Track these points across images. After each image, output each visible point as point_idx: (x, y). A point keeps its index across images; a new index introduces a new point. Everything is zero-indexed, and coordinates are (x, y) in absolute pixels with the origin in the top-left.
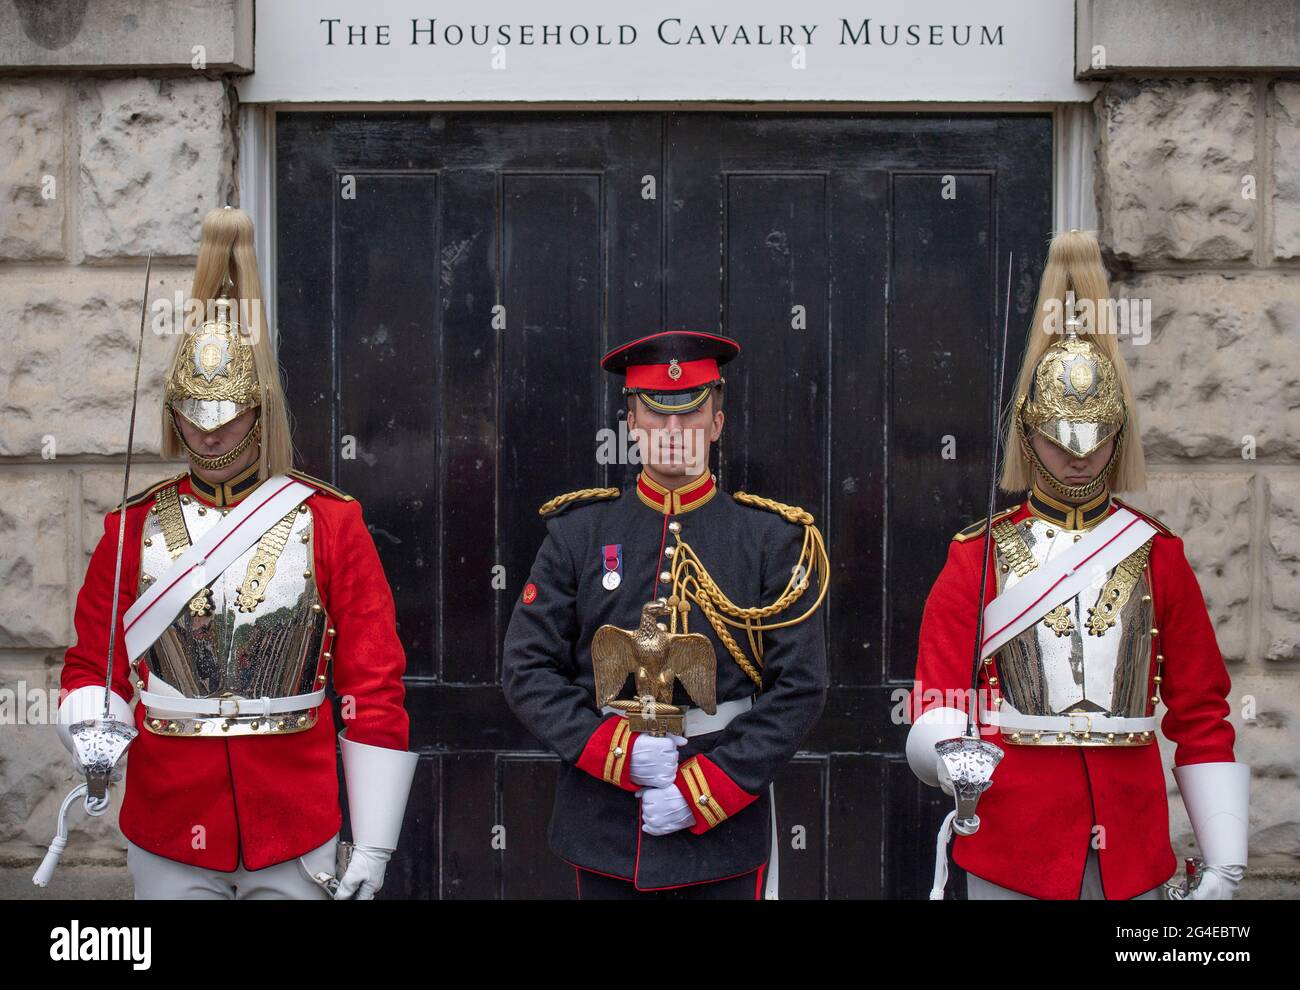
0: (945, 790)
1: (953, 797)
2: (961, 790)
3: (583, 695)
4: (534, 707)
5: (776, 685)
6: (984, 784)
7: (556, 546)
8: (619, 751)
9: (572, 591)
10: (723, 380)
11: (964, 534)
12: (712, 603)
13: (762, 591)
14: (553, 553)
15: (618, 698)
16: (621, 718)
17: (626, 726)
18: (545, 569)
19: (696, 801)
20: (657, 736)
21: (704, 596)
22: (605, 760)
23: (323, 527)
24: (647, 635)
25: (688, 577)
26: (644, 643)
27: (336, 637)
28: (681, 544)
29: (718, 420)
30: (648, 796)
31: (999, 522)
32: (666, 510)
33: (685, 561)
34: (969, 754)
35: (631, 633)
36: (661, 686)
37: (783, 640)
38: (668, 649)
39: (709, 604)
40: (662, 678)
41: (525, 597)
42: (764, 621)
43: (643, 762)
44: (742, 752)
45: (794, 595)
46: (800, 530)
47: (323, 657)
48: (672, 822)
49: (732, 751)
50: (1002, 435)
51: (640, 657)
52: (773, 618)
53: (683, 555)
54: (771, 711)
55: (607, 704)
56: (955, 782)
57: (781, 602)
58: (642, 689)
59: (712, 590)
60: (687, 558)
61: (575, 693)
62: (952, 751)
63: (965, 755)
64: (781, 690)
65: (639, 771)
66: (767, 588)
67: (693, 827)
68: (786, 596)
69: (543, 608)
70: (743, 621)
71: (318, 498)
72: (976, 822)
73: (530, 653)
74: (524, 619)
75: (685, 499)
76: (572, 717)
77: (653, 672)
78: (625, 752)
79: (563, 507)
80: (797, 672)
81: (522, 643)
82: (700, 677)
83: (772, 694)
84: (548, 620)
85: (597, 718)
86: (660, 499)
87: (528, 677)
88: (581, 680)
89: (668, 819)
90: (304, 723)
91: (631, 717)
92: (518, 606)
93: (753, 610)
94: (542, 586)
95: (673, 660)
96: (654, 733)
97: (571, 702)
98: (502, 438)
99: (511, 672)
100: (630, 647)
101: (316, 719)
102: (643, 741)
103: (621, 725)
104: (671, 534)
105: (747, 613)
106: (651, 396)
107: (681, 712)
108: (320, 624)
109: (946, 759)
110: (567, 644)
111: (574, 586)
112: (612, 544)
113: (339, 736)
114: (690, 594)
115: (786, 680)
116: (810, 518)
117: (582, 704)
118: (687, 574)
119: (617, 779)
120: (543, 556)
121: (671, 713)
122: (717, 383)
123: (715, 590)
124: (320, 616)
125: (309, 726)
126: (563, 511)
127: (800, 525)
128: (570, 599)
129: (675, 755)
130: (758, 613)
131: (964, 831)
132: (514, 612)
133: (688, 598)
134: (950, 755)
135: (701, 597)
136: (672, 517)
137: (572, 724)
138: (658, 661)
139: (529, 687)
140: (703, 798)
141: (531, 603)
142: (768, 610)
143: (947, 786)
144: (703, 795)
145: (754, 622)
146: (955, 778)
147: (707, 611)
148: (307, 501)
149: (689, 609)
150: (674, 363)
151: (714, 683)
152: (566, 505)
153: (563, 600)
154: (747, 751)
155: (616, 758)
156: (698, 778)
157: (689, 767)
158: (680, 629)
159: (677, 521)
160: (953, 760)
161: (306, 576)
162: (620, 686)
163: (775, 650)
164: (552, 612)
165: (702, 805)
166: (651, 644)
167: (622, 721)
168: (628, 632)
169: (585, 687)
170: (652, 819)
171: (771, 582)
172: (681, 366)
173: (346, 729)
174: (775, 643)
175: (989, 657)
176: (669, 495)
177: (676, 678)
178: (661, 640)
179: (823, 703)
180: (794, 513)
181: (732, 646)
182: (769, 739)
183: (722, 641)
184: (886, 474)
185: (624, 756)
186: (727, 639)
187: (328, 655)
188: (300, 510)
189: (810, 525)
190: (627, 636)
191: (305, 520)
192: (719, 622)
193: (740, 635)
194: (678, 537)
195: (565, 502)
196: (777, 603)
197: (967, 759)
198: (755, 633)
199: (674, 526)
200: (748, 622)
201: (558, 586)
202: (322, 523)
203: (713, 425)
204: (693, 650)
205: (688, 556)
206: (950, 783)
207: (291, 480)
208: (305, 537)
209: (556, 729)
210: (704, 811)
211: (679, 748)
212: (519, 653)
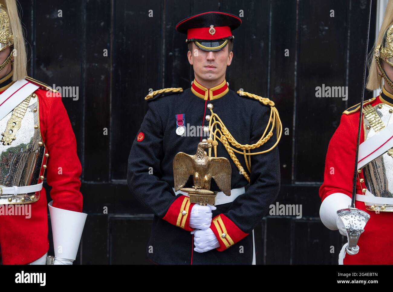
0: (341, 233)
1: (347, 237)
2: (351, 234)
3: (166, 185)
4: (144, 190)
5: (257, 181)
6: (361, 231)
7: (154, 114)
8: (184, 212)
9: (161, 136)
10: (233, 37)
11: (349, 110)
12: (228, 142)
13: (251, 137)
14: (152, 118)
15: (184, 187)
16: (185, 196)
17: (188, 200)
18: (148, 126)
19: (220, 236)
20: (203, 205)
21: (225, 138)
22: (177, 216)
23: (43, 105)
24: (200, 157)
25: (217, 130)
26: (198, 161)
27: (49, 157)
28: (213, 114)
29: (230, 56)
30: (197, 234)
31: (365, 106)
32: (206, 98)
33: (215, 122)
34: (354, 216)
35: (192, 156)
36: (206, 182)
37: (261, 160)
38: (209, 164)
39: (227, 142)
40: (206, 178)
41: (138, 139)
42: (252, 151)
43: (196, 217)
44: (243, 213)
45: (266, 139)
46: (268, 109)
47: (43, 167)
48: (209, 246)
49: (237, 213)
50: (368, 63)
51: (196, 168)
52: (256, 150)
53: (214, 119)
54: (255, 193)
55: (179, 190)
56: (347, 229)
57: (260, 142)
58: (196, 183)
59: (228, 136)
60: (216, 121)
61: (162, 184)
62: (345, 215)
63: (352, 217)
64: (260, 184)
65: (194, 222)
66: (253, 136)
67: (218, 248)
68: (262, 139)
69: (147, 144)
70: (242, 151)
71: (41, 91)
72: (357, 249)
73: (142, 165)
74: (137, 149)
75: (215, 93)
76: (161, 196)
77: (202, 175)
78: (187, 213)
79: (156, 97)
80: (267, 175)
81: (137, 160)
82: (223, 178)
83: (256, 185)
84: (150, 149)
85: (174, 197)
86: (203, 93)
87: (140, 176)
88: (166, 178)
89: (207, 244)
90: (33, 199)
91: (191, 196)
92: (135, 142)
93: (247, 146)
94: (147, 133)
95: (211, 169)
96: (201, 204)
97: (161, 189)
98: (114, 65)
99: (131, 174)
100: (191, 163)
101: (39, 197)
102: (196, 207)
103: (185, 200)
104: (209, 110)
105: (244, 147)
106: (200, 42)
107: (215, 194)
108: (41, 151)
109: (343, 218)
110: (159, 161)
111: (162, 133)
112: (180, 114)
113: (49, 205)
114: (218, 138)
115: (263, 179)
116: (273, 104)
117: (166, 190)
118: (216, 128)
119: (183, 225)
120: (147, 119)
121: (209, 195)
122: (231, 38)
123: (230, 136)
124: (42, 147)
125: (36, 200)
126: (156, 98)
127: (268, 106)
128: (160, 140)
129: (211, 214)
130: (249, 147)
131: (351, 253)
132: (133, 145)
133: (217, 139)
134: (345, 217)
135: (223, 139)
136: (209, 101)
137: (162, 199)
138: (204, 170)
139: (140, 181)
140: (224, 234)
141: (142, 141)
142: (254, 146)
143: (343, 231)
144: (224, 233)
145: (247, 151)
146: (347, 228)
147: (226, 146)
148: (35, 92)
149: (217, 144)
150: (212, 27)
151: (230, 180)
152: (158, 95)
153: (157, 140)
154: (245, 212)
155: (183, 216)
156: (221, 225)
157: (216, 220)
158: (213, 155)
159: (211, 103)
160: (346, 219)
161: (35, 128)
162: (186, 181)
163: (257, 165)
164: (152, 146)
165: (223, 238)
166: (201, 161)
167: (185, 198)
168: (190, 156)
169: (167, 181)
170: (199, 245)
171: (255, 133)
172: (215, 29)
173: (52, 202)
174: (257, 161)
175: (360, 169)
176: (208, 91)
177: (212, 178)
178: (206, 160)
179: (279, 190)
180: (266, 101)
181: (237, 162)
182: (254, 207)
183: (232, 160)
184: (295, 85)
185: (187, 215)
186: (235, 159)
187: (45, 166)
188: (32, 96)
189: (273, 107)
190: (190, 158)
191: (35, 101)
192: (231, 151)
193: (240, 158)
194: (212, 111)
195: (158, 94)
196: (258, 143)
197: (353, 219)
198: (247, 156)
199: (210, 106)
200: (245, 151)
201: (155, 133)
202: (43, 102)
203: (229, 58)
204: (221, 165)
205: (217, 120)
206: (345, 230)
207: (27, 82)
208: (35, 109)
209: (153, 201)
210: (224, 241)
211: (213, 211)
212: (135, 165)
